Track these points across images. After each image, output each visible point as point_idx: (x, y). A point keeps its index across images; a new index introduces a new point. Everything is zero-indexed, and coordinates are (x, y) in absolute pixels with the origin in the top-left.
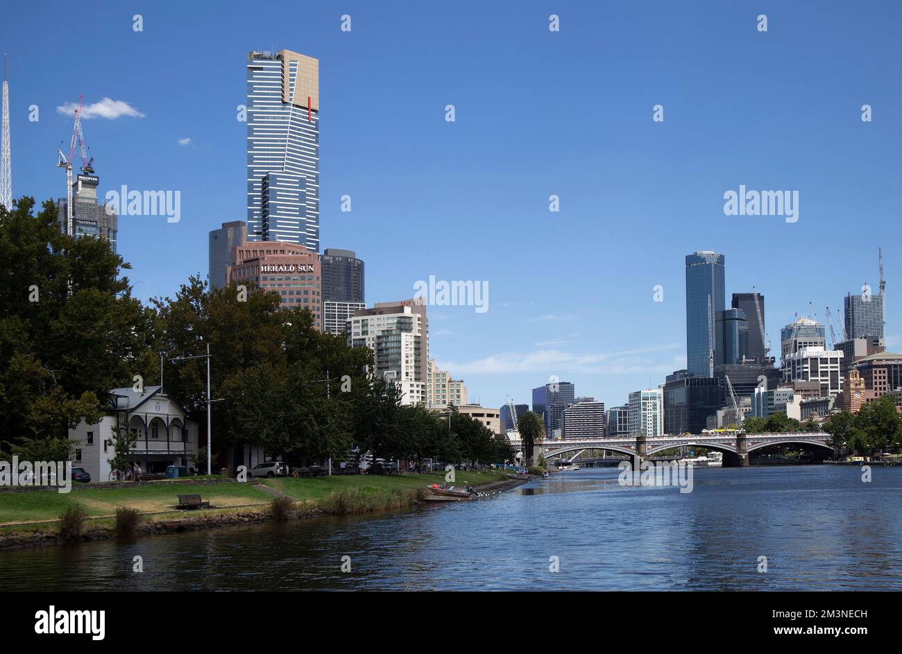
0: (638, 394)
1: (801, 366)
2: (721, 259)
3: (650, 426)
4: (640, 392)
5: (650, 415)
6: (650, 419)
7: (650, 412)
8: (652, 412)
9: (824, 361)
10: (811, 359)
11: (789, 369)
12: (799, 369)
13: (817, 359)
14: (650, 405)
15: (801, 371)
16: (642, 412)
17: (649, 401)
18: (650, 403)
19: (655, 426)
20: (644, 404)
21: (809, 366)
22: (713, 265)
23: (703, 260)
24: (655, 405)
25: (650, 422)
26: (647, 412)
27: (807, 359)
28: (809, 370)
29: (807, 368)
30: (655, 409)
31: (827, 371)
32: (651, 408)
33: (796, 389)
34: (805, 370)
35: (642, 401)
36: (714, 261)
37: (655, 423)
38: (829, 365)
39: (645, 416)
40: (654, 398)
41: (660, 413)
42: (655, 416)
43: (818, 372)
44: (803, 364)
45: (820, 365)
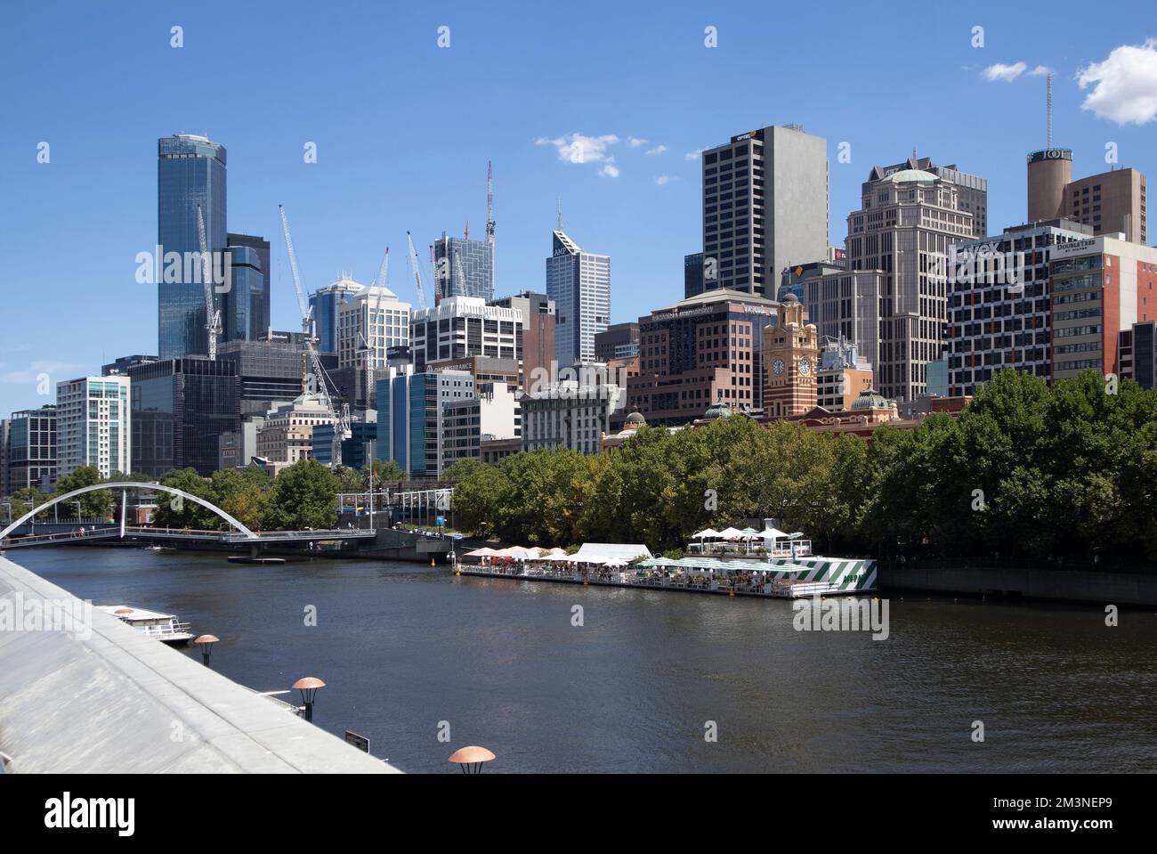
0: (79, 383)
1: (450, 333)
2: (221, 155)
3: (104, 449)
4: (85, 379)
5: (104, 428)
6: (104, 435)
7: (104, 421)
8: (109, 421)
9: (491, 325)
10: (470, 320)
11: (420, 339)
12: (446, 338)
13: (479, 321)
14: (104, 406)
15: (450, 342)
16: (89, 420)
17: (104, 399)
18: (104, 403)
19: (114, 450)
20: (94, 403)
21: (465, 333)
22: (209, 162)
23: (192, 150)
24: (114, 407)
25: (104, 442)
26: (99, 420)
27: (462, 319)
28: (465, 342)
29: (462, 337)
30: (114, 415)
31: (496, 348)
32: (108, 413)
33: (476, 373)
34: (459, 341)
35: (89, 399)
36: (211, 155)
37: (114, 444)
38: (499, 335)
39: (94, 429)
40: (113, 393)
41: (124, 423)
42: (114, 430)
43: (480, 347)
44: (454, 329)
45: (484, 335)
